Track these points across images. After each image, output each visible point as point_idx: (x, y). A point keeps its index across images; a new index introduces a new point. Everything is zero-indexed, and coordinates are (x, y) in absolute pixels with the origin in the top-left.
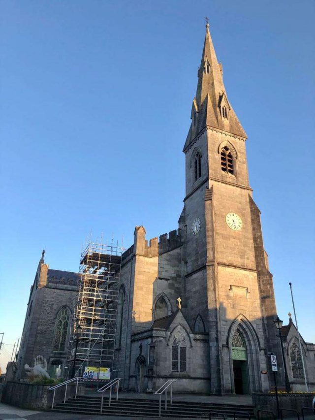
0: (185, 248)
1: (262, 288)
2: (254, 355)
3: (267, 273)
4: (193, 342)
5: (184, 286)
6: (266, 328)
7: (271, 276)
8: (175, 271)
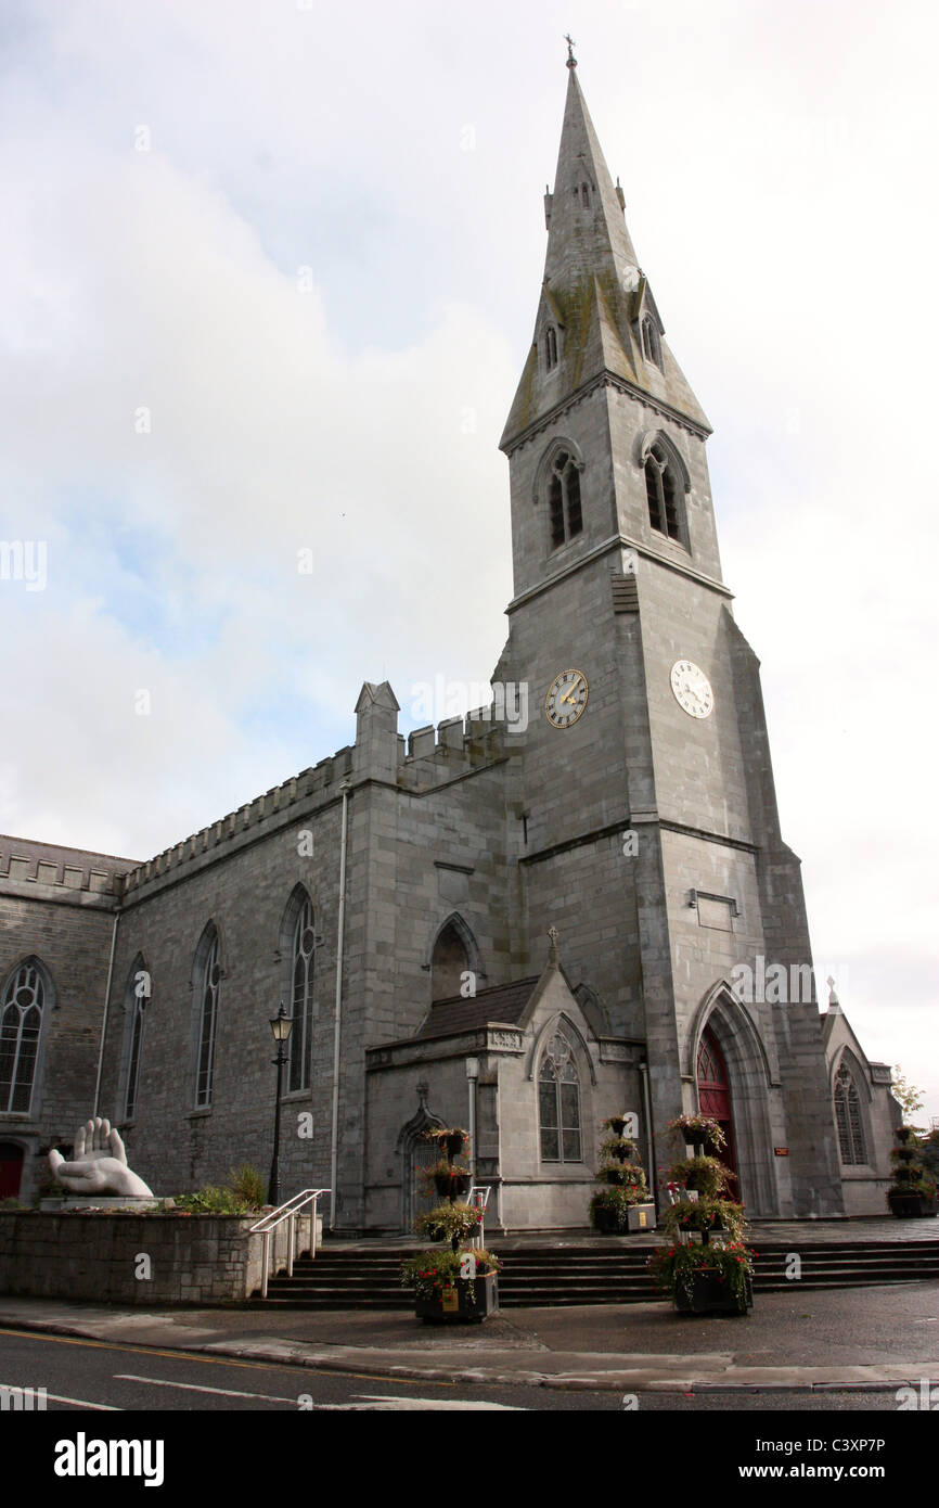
0: (516, 769)
1: (770, 900)
2: (752, 1105)
3: (784, 857)
4: (598, 1067)
5: (516, 892)
7: (795, 862)
8: (489, 842)
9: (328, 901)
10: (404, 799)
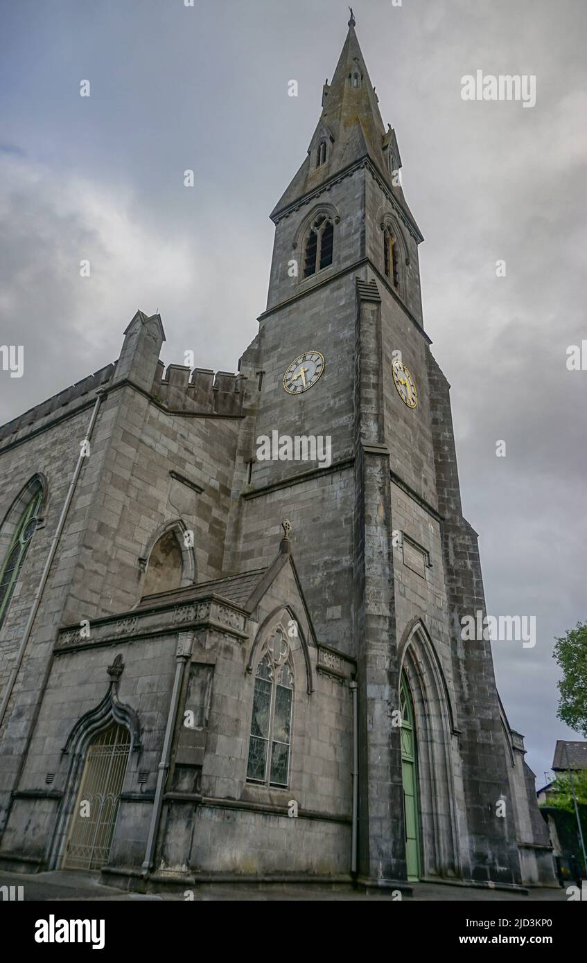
0: (249, 425)
1: (452, 563)
2: (437, 748)
3: (464, 529)
4: (314, 674)
5: (235, 520)
6: (463, 671)
7: (474, 536)
8: (219, 474)
9: (58, 489)
10: (154, 411)
